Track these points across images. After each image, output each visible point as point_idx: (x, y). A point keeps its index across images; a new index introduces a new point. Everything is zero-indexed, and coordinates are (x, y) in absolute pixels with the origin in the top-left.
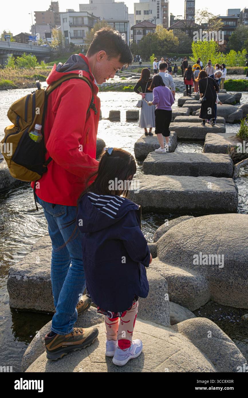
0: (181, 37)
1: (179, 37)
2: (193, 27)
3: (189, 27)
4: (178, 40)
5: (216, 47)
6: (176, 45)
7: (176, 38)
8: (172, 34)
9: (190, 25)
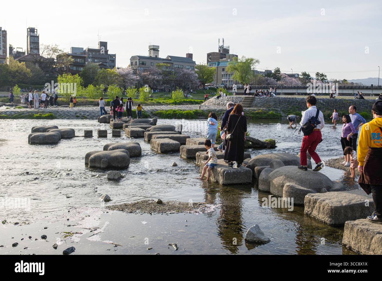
0: (33, 69)
1: (32, 70)
2: (44, 61)
3: (40, 60)
4: (31, 72)
5: (81, 82)
6: (29, 76)
7: (28, 70)
8: (25, 67)
9: (41, 59)
